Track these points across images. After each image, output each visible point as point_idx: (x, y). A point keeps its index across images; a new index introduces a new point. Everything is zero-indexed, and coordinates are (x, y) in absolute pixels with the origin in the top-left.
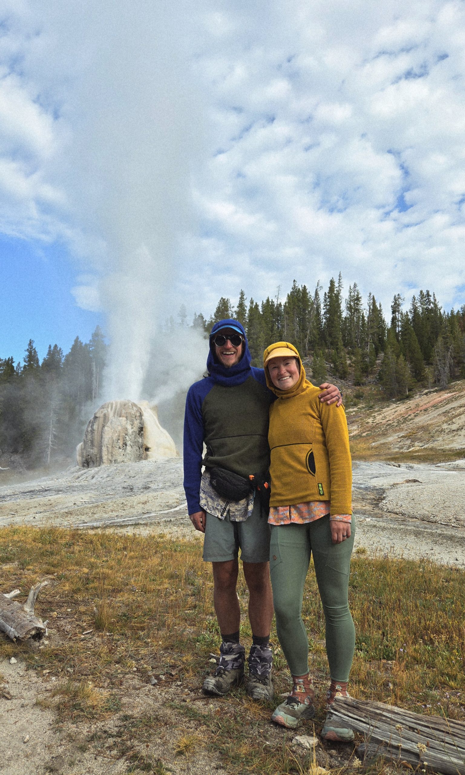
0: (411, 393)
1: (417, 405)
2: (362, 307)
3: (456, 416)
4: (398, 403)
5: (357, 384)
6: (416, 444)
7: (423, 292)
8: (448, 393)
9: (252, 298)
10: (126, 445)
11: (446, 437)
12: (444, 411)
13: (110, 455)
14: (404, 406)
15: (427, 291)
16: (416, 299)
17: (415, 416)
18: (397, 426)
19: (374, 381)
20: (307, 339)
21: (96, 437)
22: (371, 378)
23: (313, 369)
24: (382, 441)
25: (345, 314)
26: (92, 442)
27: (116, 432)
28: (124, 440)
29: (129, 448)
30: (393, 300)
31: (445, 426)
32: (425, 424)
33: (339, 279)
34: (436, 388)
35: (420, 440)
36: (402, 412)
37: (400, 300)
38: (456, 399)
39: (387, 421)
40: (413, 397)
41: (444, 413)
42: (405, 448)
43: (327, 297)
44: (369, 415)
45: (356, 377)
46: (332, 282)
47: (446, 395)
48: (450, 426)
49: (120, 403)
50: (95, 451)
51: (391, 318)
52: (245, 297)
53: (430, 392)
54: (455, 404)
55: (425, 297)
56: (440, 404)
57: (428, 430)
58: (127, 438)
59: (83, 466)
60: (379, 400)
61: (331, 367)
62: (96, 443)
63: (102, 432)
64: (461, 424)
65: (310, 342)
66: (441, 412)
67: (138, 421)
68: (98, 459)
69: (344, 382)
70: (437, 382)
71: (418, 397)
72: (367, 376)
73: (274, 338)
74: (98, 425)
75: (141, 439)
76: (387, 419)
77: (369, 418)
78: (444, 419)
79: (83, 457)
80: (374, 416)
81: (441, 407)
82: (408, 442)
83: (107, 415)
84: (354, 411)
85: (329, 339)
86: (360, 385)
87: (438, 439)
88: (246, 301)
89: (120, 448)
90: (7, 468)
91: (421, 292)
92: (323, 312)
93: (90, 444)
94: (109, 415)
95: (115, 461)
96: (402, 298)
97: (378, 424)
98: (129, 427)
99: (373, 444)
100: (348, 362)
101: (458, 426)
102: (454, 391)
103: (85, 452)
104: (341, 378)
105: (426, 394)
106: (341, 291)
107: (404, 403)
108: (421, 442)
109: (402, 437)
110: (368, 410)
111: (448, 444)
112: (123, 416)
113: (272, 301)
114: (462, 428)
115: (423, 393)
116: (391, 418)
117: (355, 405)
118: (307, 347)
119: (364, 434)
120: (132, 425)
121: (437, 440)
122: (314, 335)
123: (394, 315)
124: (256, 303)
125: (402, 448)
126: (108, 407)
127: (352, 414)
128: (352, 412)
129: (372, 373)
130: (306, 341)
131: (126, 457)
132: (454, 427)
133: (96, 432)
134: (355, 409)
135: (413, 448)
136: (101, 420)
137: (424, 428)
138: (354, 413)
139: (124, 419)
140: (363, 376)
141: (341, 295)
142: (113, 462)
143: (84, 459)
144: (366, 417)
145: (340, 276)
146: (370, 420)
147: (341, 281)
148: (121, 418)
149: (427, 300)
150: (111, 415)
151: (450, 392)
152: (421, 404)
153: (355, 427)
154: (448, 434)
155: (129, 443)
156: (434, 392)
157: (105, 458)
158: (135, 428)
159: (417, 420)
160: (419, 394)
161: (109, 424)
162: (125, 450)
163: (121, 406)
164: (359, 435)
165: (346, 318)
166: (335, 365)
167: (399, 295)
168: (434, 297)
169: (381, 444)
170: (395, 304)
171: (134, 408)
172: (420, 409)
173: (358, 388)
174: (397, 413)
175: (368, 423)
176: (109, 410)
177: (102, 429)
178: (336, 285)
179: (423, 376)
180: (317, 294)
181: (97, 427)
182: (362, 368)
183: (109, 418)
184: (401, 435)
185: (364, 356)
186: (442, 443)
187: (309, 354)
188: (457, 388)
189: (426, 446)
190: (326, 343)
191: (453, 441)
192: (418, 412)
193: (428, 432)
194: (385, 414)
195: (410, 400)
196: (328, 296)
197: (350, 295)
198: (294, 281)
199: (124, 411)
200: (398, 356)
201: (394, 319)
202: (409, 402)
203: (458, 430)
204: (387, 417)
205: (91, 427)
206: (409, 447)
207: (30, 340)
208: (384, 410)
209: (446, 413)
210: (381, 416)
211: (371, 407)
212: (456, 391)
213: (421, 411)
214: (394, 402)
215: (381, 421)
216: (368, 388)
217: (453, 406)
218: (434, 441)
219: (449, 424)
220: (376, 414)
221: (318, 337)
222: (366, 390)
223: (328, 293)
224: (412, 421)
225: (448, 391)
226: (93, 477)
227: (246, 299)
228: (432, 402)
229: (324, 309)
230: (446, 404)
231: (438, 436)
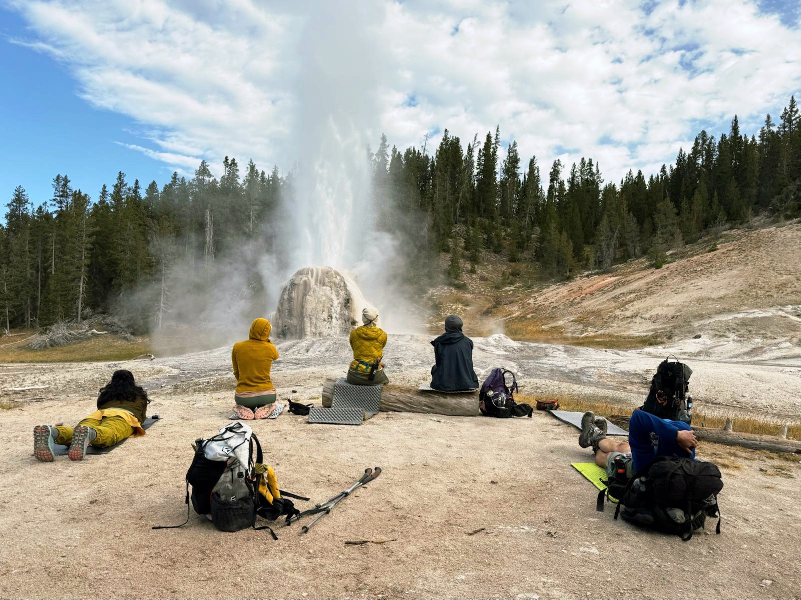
0: (571, 275)
1: (580, 288)
2: (519, 171)
3: (627, 303)
4: (558, 284)
5: (513, 260)
6: (589, 329)
7: (585, 159)
8: (611, 277)
9: (394, 146)
10: (332, 317)
11: (621, 324)
12: (613, 296)
13: (313, 327)
14: (565, 288)
15: (590, 159)
16: (576, 167)
17: (582, 300)
18: (564, 309)
19: (530, 258)
20: (459, 203)
21: (296, 304)
22: (526, 255)
23: (465, 239)
24: (553, 325)
25: (499, 177)
26: (290, 311)
27: (321, 302)
28: (329, 312)
29: (334, 320)
30: (552, 166)
31: (618, 312)
32: (595, 309)
33: (497, 135)
34: (597, 270)
35: (593, 325)
36: (564, 294)
37: (559, 167)
38: (623, 284)
39: (550, 303)
40: (573, 279)
41: (613, 298)
42: (577, 333)
43: (481, 154)
44: (528, 296)
45: (511, 252)
46: (489, 137)
47: (610, 279)
48: (623, 313)
49: (322, 270)
50: (294, 321)
51: (548, 187)
52: (387, 144)
53: (592, 274)
54: (624, 290)
55: (587, 166)
56: (606, 289)
57: (600, 315)
58: (333, 310)
59: (279, 337)
60: (537, 279)
61: (484, 239)
62: (295, 313)
63: (302, 301)
64: (635, 311)
65: (462, 207)
66: (610, 297)
67: (344, 292)
68: (298, 331)
69: (499, 257)
70: (599, 263)
71: (578, 278)
72: (523, 252)
73: (427, 199)
74: (298, 293)
75: (347, 312)
76: (550, 301)
77: (530, 299)
78: (614, 304)
79: (278, 327)
80: (535, 297)
81: (608, 292)
82: (581, 327)
83: (308, 283)
84: (512, 290)
85: (482, 205)
86: (515, 261)
87: (613, 325)
88: (388, 149)
89: (325, 320)
90: (105, 332)
91: (583, 159)
92: (476, 171)
93: (287, 314)
94: (310, 282)
95: (320, 334)
96: (562, 165)
97: (540, 306)
98: (334, 297)
99: (543, 327)
100: (503, 234)
101: (633, 313)
102: (616, 276)
103: (280, 322)
104: (495, 252)
105: (587, 276)
106: (498, 149)
107: (564, 284)
108: (595, 327)
109: (572, 321)
110: (527, 290)
111: (625, 331)
112: (327, 286)
113: (419, 153)
114: (637, 316)
115: (583, 275)
116: (553, 300)
117: (511, 283)
118: (458, 213)
119: (529, 316)
120: (338, 296)
121: (612, 327)
122: (466, 199)
123: (552, 184)
124: (399, 153)
125: (574, 333)
126: (307, 274)
127: (509, 293)
128: (509, 291)
129: (528, 248)
130: (458, 205)
131: (332, 330)
132: (628, 313)
133: (295, 301)
134: (512, 288)
135: (586, 333)
136: (301, 287)
137: (597, 314)
138: (511, 292)
139: (328, 288)
140: (519, 251)
141: (497, 154)
142: (318, 335)
143: (280, 330)
144: (526, 298)
145: (498, 131)
146: (531, 301)
147: (498, 137)
148: (325, 287)
149: (589, 170)
150: (313, 282)
151: (613, 276)
152: (584, 287)
153: (516, 308)
154: (622, 320)
155: (334, 316)
156: (595, 274)
157: (308, 330)
158: (341, 299)
159: (585, 304)
160: (579, 275)
161: (311, 293)
162: (331, 322)
163: (323, 273)
164: (523, 317)
165: (501, 182)
166: (489, 237)
167: (559, 160)
168: (597, 167)
169: (552, 327)
170: (555, 170)
171: (338, 277)
172: (584, 292)
173: (513, 264)
174: (559, 295)
175: (529, 304)
176: (310, 276)
177: (303, 298)
178: (493, 141)
179: (582, 256)
180: (470, 150)
181: (296, 294)
182: (518, 243)
183: (310, 286)
184: (572, 319)
185: (521, 229)
186: (618, 329)
187: (460, 222)
188: (620, 272)
189: (600, 332)
190: (479, 211)
191: (629, 328)
192: (584, 295)
193: (600, 318)
194: (546, 295)
195: (571, 282)
196: (483, 153)
197: (509, 156)
198: (446, 130)
199: (327, 280)
200: (561, 232)
201: (551, 188)
202: (570, 284)
203: (632, 317)
204: (549, 298)
205: (289, 295)
206: (582, 332)
207: (120, 172)
208: (544, 290)
209: (615, 298)
210: (542, 298)
211: (530, 287)
212: (620, 276)
213: (586, 294)
214: (555, 283)
215: (544, 303)
216: (524, 265)
217: (622, 292)
218: (608, 327)
219: (622, 311)
220: (536, 295)
221: (470, 201)
222: (522, 267)
223: (483, 149)
224: (579, 305)
225: (610, 275)
226: (307, 351)
227: (388, 146)
228: (596, 285)
229: (477, 169)
230: (614, 289)
231: (612, 322)
